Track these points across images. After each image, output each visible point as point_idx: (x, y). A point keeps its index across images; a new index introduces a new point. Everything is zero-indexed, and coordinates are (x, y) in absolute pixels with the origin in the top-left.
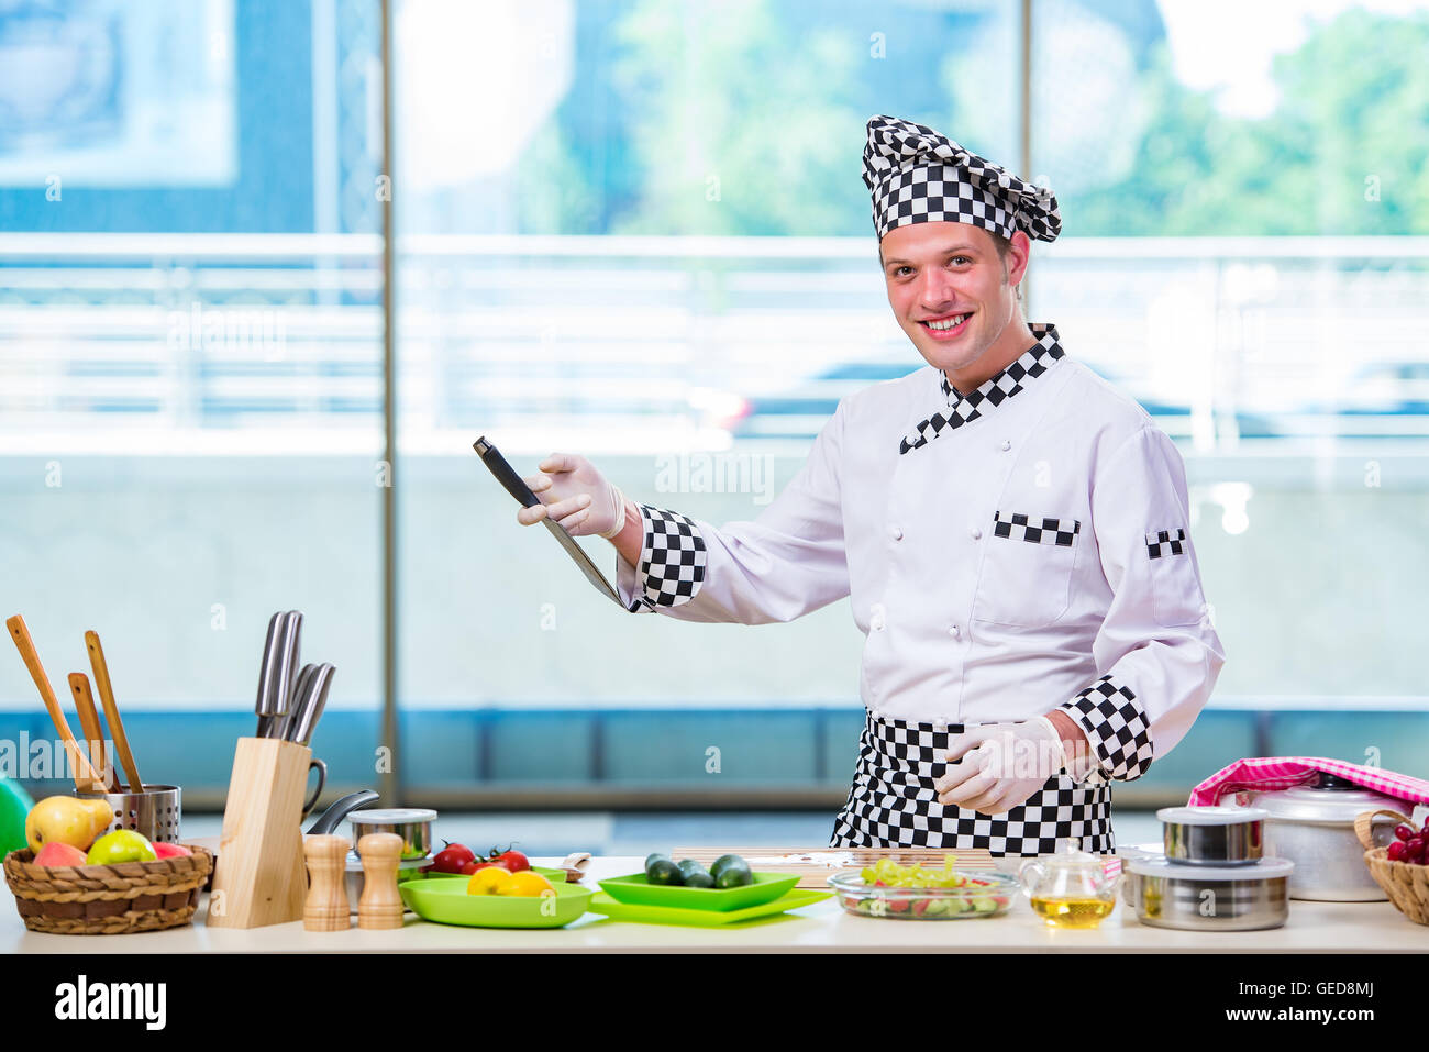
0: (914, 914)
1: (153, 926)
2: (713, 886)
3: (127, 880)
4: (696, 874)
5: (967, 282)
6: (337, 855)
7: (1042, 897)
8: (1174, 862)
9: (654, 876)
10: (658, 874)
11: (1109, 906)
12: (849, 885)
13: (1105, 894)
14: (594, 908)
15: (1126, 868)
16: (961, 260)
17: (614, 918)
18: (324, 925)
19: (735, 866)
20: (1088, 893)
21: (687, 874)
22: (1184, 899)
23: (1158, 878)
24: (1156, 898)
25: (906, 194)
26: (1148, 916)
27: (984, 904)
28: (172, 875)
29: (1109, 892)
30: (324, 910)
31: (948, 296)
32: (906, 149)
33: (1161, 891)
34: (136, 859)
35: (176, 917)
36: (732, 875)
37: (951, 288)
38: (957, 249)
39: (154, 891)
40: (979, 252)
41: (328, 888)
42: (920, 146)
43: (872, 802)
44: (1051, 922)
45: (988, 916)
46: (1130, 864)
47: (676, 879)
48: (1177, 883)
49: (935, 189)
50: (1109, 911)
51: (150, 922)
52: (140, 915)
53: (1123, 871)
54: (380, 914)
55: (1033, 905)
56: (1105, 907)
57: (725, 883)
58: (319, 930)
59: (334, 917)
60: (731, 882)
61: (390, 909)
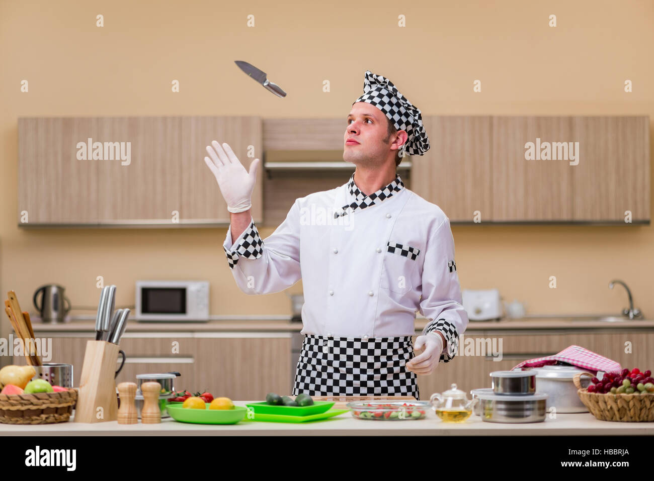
0: (385, 418)
1: (52, 421)
2: (297, 406)
3: (41, 401)
6: (132, 391)
7: (441, 410)
8: (498, 394)
13: (468, 408)
18: (126, 421)
22: (502, 410)
23: (491, 401)
24: (490, 410)
27: (415, 414)
28: (60, 399)
30: (127, 415)
33: (492, 406)
34: (45, 392)
35: (63, 417)
39: (53, 406)
41: (128, 406)
48: (499, 402)
51: (51, 419)
52: (46, 416)
54: (151, 417)
55: (437, 413)
57: (302, 404)
58: (124, 423)
59: (131, 418)
60: (305, 404)
61: (156, 415)
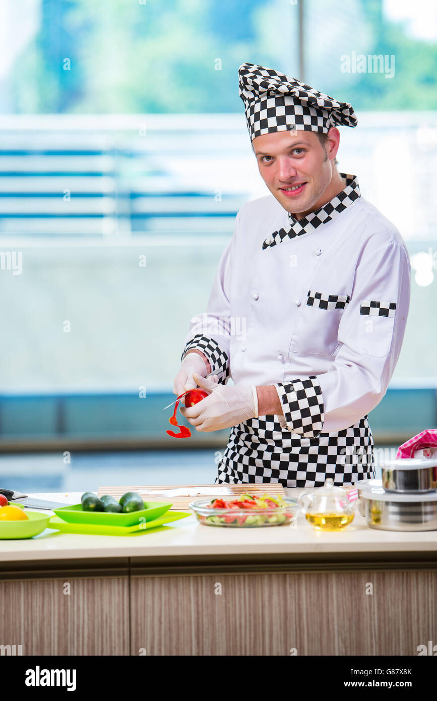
0: (238, 524)
2: (121, 512)
4: (111, 505)
5: (304, 164)
7: (313, 513)
8: (389, 492)
9: (86, 506)
10: (88, 505)
11: (351, 518)
12: (200, 508)
13: (348, 511)
14: (51, 526)
15: (360, 495)
16: (299, 150)
17: (63, 531)
19: (134, 499)
20: (338, 511)
21: (106, 504)
22: (394, 513)
23: (379, 502)
24: (378, 513)
25: (264, 115)
26: (374, 523)
27: (278, 518)
29: (350, 510)
31: (293, 173)
32: (261, 89)
33: (380, 509)
36: (131, 504)
37: (294, 168)
38: (295, 144)
40: (309, 145)
42: (270, 86)
43: (236, 451)
44: (317, 528)
45: (280, 524)
46: (363, 492)
47: (100, 507)
48: (390, 504)
49: (280, 111)
50: (350, 521)
53: (359, 497)
55: (307, 518)
56: (349, 518)
57: (128, 509)
60: (131, 508)
